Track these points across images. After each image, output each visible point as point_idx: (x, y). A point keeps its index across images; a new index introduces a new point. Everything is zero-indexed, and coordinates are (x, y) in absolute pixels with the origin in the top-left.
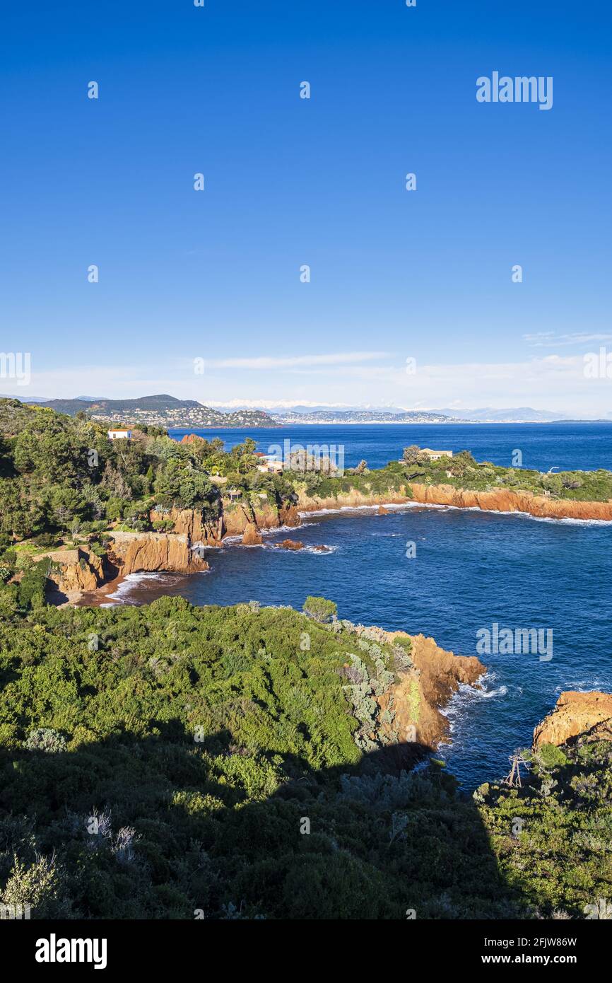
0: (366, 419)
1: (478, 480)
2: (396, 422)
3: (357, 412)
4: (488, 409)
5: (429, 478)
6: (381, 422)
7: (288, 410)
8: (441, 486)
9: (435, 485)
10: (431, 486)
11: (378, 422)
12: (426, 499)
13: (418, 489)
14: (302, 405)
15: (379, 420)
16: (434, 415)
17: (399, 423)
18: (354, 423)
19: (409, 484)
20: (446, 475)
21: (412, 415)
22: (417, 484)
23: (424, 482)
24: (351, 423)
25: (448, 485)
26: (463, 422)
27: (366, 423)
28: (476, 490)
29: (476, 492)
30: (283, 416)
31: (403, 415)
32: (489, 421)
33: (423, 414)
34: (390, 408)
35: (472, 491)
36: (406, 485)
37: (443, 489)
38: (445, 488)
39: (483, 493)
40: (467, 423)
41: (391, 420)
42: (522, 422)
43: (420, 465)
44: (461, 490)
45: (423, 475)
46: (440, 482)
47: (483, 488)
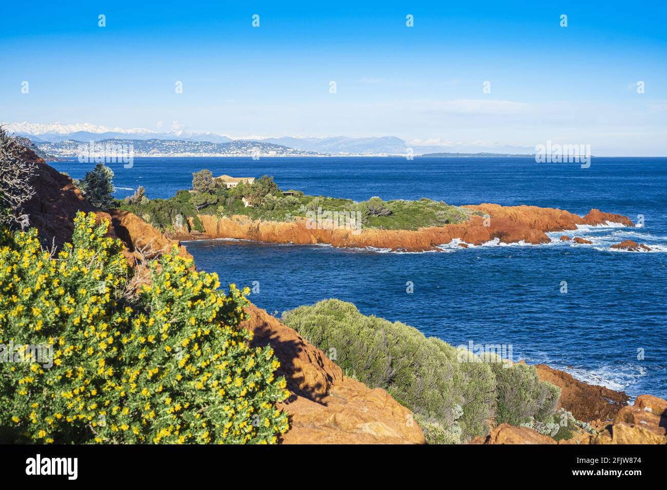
0: (176, 150)
1: (277, 209)
2: (218, 155)
3: (164, 141)
4: (341, 138)
5: (221, 208)
6: (197, 155)
7: (65, 137)
8: (235, 217)
9: (229, 216)
10: (225, 217)
11: (192, 155)
12: (218, 232)
13: (209, 221)
14: (85, 129)
15: (194, 151)
16: (270, 145)
17: (222, 155)
18: (160, 155)
19: (199, 216)
20: (243, 205)
21: (240, 145)
22: (208, 216)
23: (215, 212)
24: (155, 156)
25: (244, 216)
26: (308, 155)
27: (176, 155)
28: (275, 220)
29: (274, 223)
30: (56, 146)
31: (226, 146)
32: (343, 154)
33: (254, 144)
34: (210, 136)
35: (270, 222)
36: (194, 216)
37: (238, 220)
38: (240, 218)
39: (282, 223)
40: (313, 156)
41: (211, 151)
42: (385, 155)
43: (211, 192)
44: (258, 221)
45: (215, 204)
46: (234, 212)
47: (282, 218)
